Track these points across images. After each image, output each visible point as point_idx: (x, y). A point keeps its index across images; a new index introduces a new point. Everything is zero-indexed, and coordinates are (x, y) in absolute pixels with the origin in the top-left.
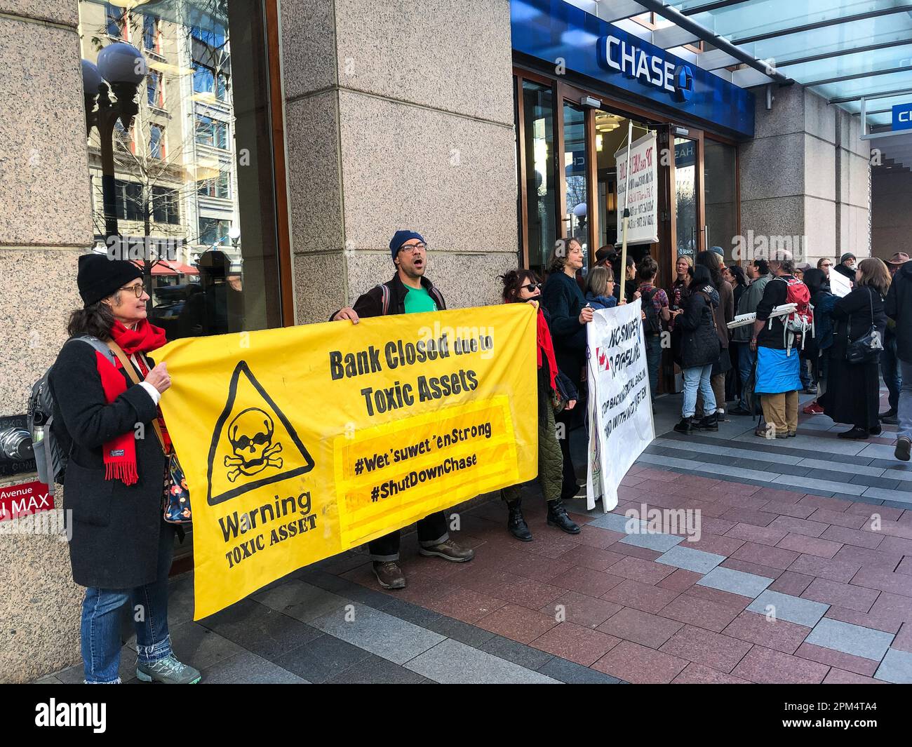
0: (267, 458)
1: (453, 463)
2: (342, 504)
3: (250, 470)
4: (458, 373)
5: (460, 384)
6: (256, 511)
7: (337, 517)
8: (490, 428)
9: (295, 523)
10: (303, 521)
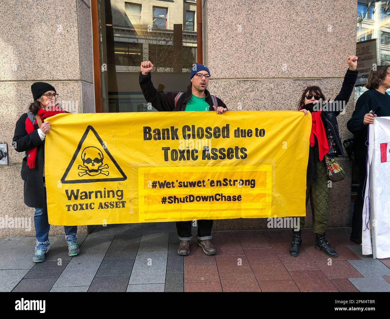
0: (101, 170)
1: (222, 196)
2: (141, 201)
3: (91, 174)
4: (234, 148)
5: (234, 154)
6: (93, 192)
7: (137, 205)
8: (254, 183)
9: (113, 202)
10: (118, 203)
